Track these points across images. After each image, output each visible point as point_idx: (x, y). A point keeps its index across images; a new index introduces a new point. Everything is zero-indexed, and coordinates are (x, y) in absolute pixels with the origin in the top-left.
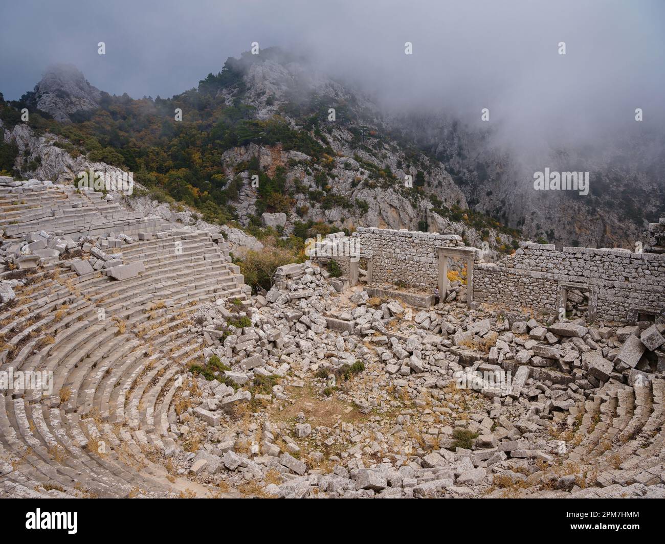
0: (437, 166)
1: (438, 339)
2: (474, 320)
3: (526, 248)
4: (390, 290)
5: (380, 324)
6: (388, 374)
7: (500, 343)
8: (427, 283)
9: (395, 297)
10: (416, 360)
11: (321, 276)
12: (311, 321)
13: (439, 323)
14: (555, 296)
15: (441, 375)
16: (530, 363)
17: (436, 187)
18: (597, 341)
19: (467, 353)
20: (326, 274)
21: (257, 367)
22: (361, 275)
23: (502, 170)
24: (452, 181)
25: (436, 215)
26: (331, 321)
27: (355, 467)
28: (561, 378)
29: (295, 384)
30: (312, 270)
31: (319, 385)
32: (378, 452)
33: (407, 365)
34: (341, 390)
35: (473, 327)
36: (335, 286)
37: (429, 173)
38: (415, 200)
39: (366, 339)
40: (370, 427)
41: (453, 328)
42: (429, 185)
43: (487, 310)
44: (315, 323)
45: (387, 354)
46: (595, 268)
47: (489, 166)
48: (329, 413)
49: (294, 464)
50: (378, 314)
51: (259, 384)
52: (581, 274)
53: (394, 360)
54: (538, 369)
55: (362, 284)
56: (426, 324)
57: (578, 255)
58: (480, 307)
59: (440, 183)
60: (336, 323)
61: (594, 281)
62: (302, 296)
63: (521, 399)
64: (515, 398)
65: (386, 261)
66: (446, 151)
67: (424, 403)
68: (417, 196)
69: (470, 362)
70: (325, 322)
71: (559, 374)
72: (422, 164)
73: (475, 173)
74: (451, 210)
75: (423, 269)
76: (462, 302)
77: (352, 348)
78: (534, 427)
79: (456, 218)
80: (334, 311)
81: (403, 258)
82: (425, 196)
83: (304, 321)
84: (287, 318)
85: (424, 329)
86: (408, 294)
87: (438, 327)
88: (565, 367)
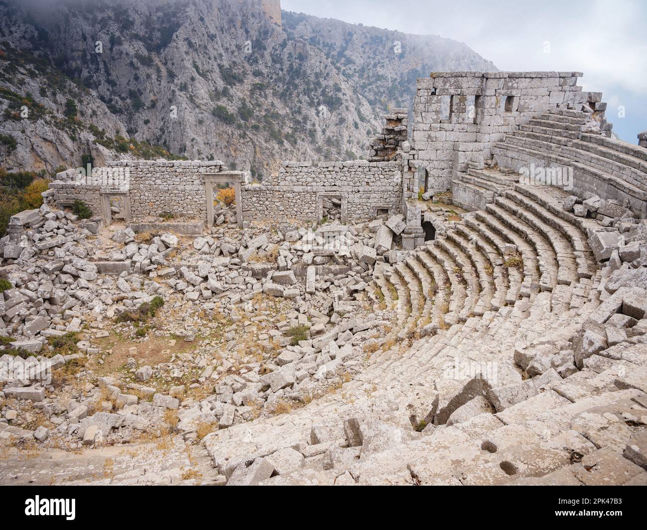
0: (88, 94)
1: (227, 260)
2: (251, 238)
3: (287, 167)
4: (157, 223)
5: (159, 257)
6: (190, 302)
7: (283, 253)
8: (195, 210)
9: (166, 229)
10: (213, 282)
11: (67, 219)
12: (78, 269)
13: (219, 245)
14: (315, 206)
15: (242, 290)
16: (314, 263)
17: (91, 117)
18: (356, 236)
19: (258, 266)
20: (74, 217)
21: (44, 330)
22: (114, 213)
23: (156, 98)
24: (107, 110)
25: (101, 147)
26: (103, 264)
27: (234, 382)
28: (340, 269)
29: (99, 335)
30: (54, 215)
31: (126, 329)
32: (231, 367)
33: (207, 289)
34: (154, 327)
35: (253, 244)
36: (88, 228)
37: (81, 102)
38: (73, 131)
39: (152, 275)
40: (205, 351)
41: (234, 248)
42: (82, 114)
43: (259, 227)
44: (82, 270)
45: (182, 285)
46: (345, 178)
47: (142, 93)
48: (156, 351)
49: (167, 402)
50: (153, 248)
51: (62, 345)
52: (334, 184)
53: (191, 288)
54: (321, 266)
55: (118, 222)
56: (206, 249)
57: (330, 169)
58: (252, 224)
59: (94, 113)
60: (109, 266)
61: (344, 189)
62: (55, 245)
63: (317, 293)
64: (311, 294)
65: (146, 194)
66: (92, 77)
67: (241, 317)
68: (75, 127)
69: (264, 273)
70: (95, 267)
71: (338, 267)
72: (70, 91)
73: (128, 101)
74: (116, 141)
75: (190, 197)
76: (232, 223)
77: (139, 286)
78: (350, 308)
79: (122, 149)
80: (98, 254)
81: (166, 188)
82: (83, 126)
83: (69, 271)
84: (45, 271)
85: (206, 253)
86: (179, 223)
87: (218, 250)
88: (341, 260)
